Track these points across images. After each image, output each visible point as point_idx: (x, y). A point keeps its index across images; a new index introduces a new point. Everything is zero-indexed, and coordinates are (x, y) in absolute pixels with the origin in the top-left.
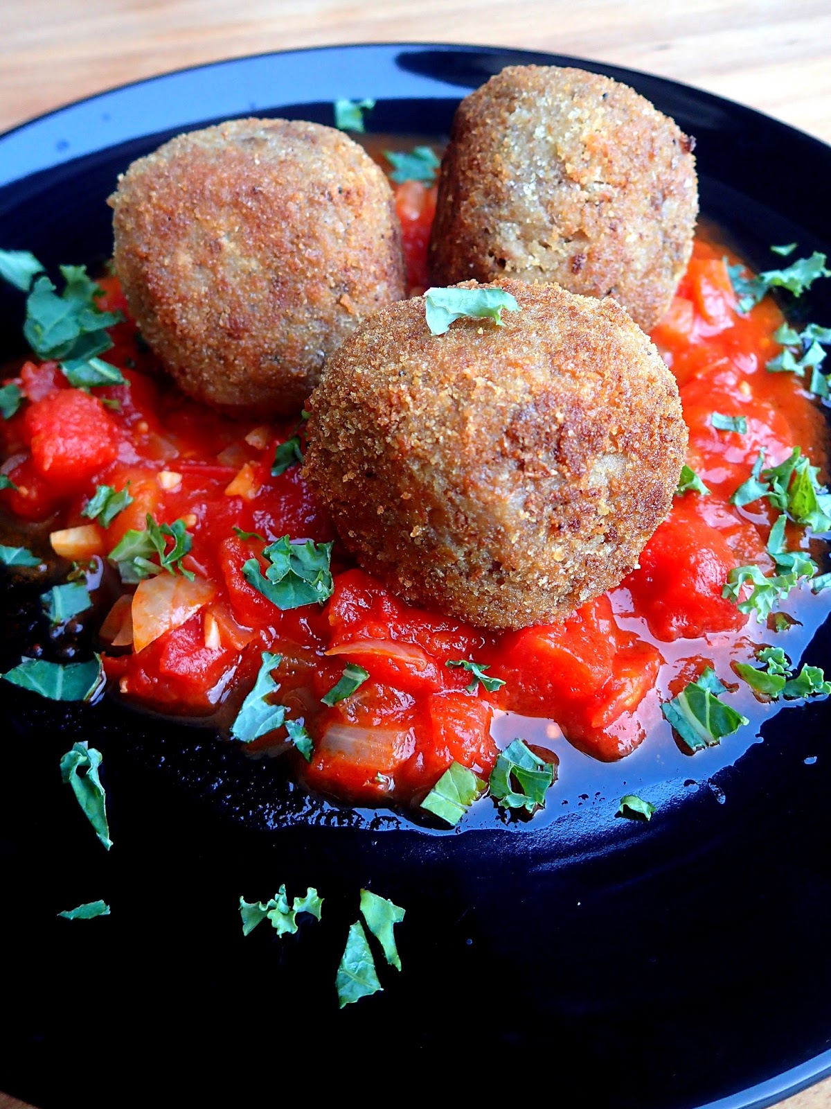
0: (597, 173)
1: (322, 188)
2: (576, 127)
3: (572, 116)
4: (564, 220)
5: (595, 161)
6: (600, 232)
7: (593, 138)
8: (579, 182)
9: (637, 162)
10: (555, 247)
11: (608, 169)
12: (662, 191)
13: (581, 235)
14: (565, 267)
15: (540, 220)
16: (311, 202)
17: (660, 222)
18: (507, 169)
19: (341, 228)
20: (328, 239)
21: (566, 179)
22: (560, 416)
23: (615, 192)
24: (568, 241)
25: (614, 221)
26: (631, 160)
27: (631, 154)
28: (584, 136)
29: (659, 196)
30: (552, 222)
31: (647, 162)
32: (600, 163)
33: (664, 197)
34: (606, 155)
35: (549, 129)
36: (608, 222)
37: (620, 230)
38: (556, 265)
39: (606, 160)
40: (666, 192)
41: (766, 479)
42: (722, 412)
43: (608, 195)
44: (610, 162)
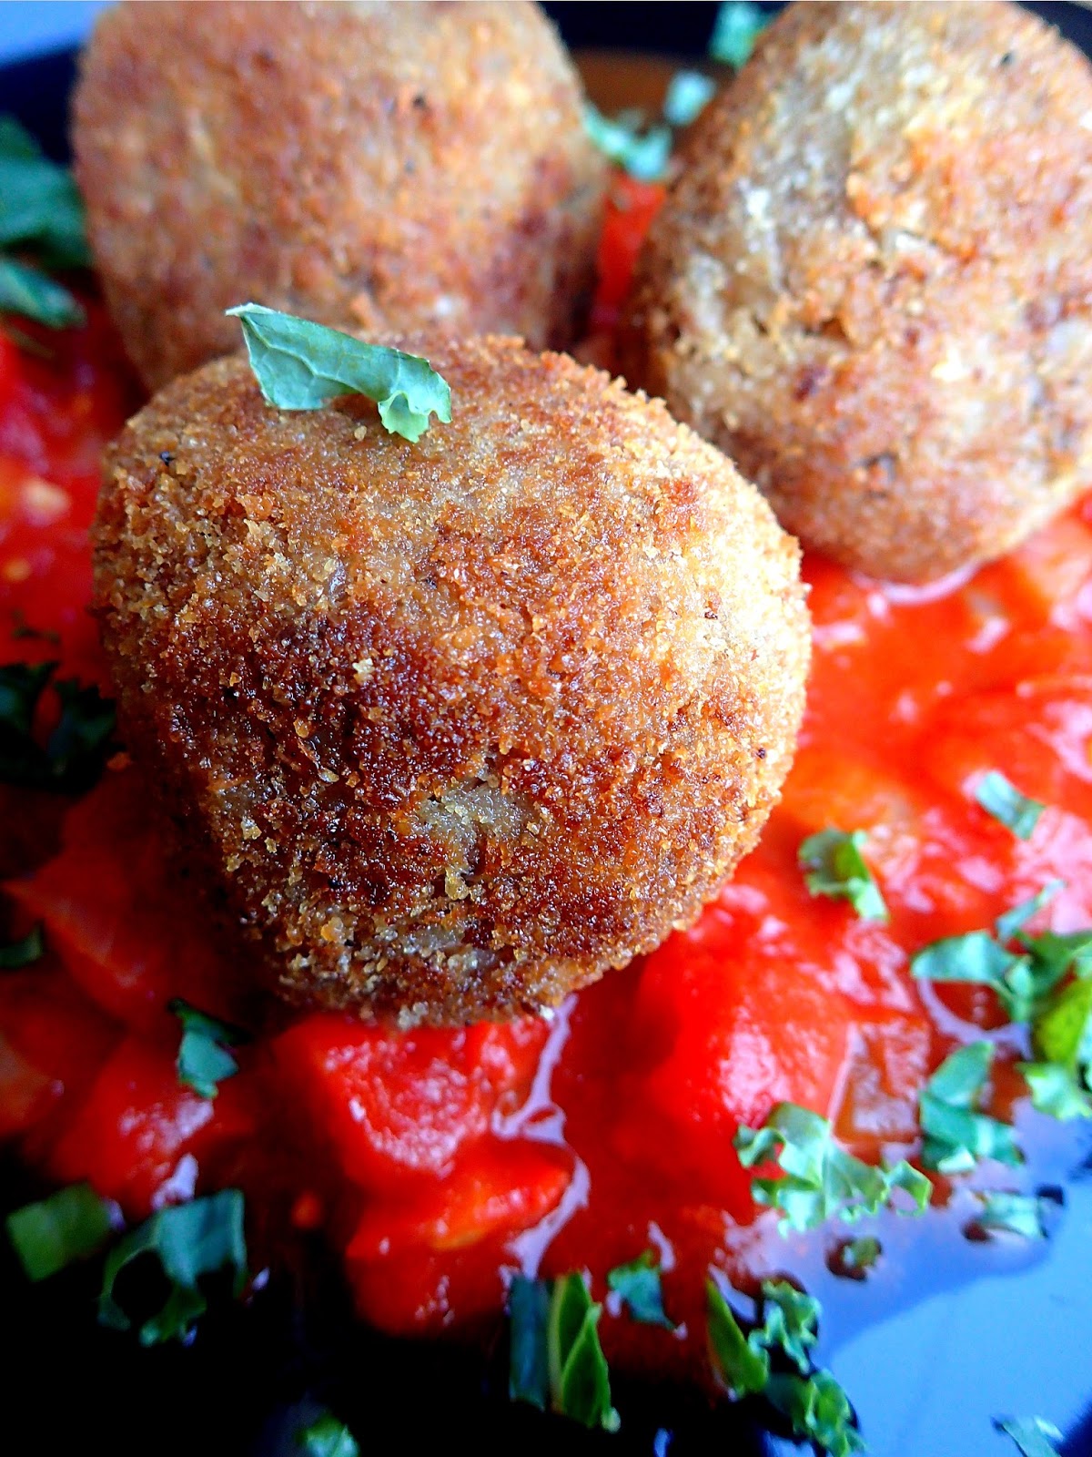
0: (914, 212)
1: (385, 85)
2: (905, 105)
3: (910, 78)
4: (809, 285)
5: (920, 187)
6: (876, 336)
7: (931, 137)
8: (865, 219)
9: (1016, 219)
10: (776, 333)
11: (940, 212)
12: (1065, 298)
13: (833, 328)
14: (782, 382)
15: (762, 270)
16: (354, 106)
17: (1037, 361)
18: (747, 152)
19: (391, 168)
20: (359, 181)
21: (846, 207)
22: (363, 668)
23: (939, 265)
24: (808, 331)
25: (918, 325)
26: (1004, 211)
27: (1006, 196)
28: (913, 127)
29: (1052, 307)
30: (785, 283)
31: (1040, 224)
32: (928, 194)
33: (1064, 314)
34: (946, 180)
35: (859, 97)
36: (903, 324)
37: (925, 345)
38: (768, 371)
39: (942, 193)
40: (1073, 304)
41: (1025, 948)
42: (1012, 776)
43: (922, 267)
44: (951, 199)
